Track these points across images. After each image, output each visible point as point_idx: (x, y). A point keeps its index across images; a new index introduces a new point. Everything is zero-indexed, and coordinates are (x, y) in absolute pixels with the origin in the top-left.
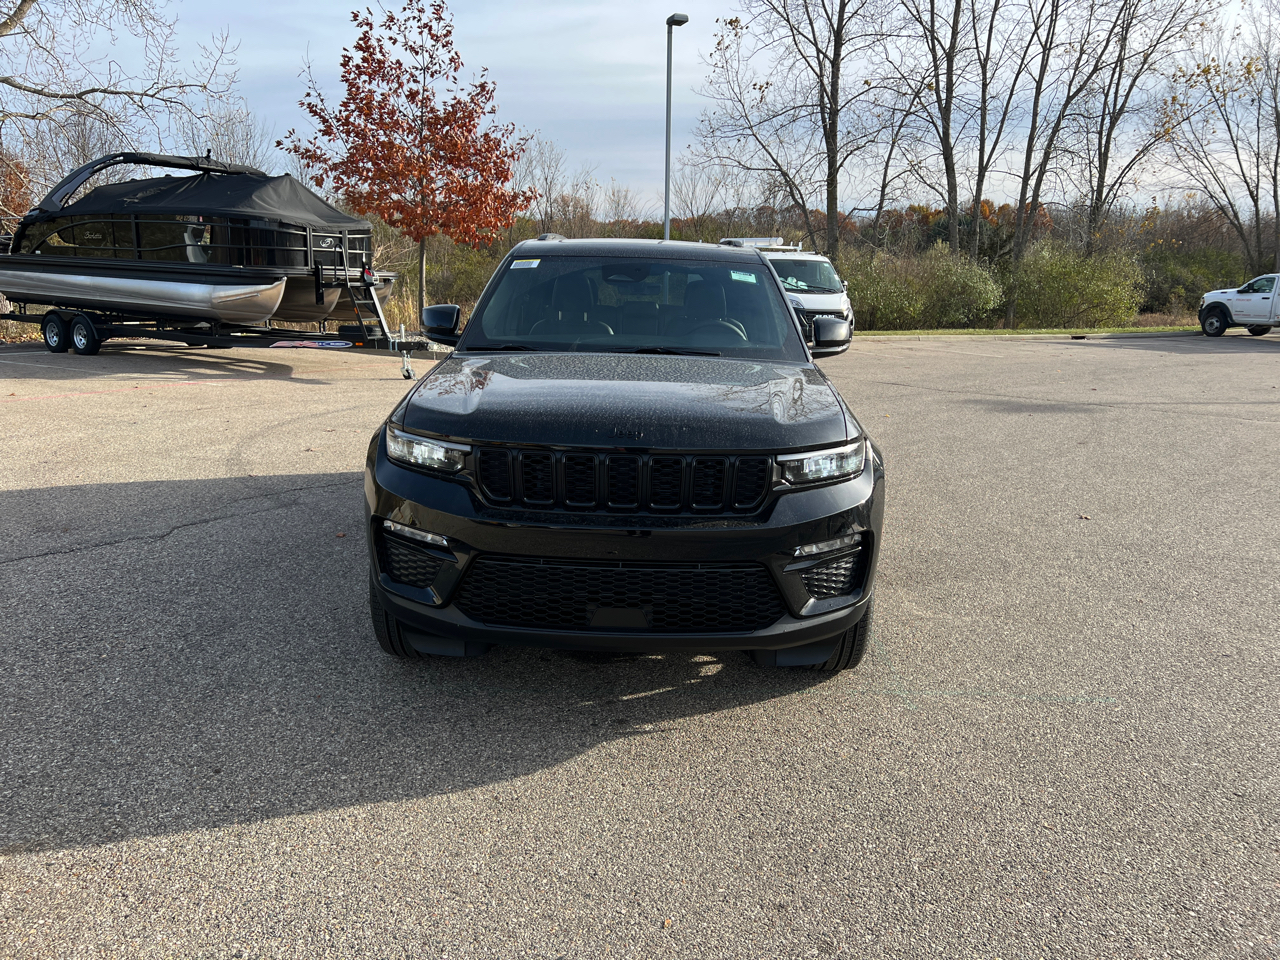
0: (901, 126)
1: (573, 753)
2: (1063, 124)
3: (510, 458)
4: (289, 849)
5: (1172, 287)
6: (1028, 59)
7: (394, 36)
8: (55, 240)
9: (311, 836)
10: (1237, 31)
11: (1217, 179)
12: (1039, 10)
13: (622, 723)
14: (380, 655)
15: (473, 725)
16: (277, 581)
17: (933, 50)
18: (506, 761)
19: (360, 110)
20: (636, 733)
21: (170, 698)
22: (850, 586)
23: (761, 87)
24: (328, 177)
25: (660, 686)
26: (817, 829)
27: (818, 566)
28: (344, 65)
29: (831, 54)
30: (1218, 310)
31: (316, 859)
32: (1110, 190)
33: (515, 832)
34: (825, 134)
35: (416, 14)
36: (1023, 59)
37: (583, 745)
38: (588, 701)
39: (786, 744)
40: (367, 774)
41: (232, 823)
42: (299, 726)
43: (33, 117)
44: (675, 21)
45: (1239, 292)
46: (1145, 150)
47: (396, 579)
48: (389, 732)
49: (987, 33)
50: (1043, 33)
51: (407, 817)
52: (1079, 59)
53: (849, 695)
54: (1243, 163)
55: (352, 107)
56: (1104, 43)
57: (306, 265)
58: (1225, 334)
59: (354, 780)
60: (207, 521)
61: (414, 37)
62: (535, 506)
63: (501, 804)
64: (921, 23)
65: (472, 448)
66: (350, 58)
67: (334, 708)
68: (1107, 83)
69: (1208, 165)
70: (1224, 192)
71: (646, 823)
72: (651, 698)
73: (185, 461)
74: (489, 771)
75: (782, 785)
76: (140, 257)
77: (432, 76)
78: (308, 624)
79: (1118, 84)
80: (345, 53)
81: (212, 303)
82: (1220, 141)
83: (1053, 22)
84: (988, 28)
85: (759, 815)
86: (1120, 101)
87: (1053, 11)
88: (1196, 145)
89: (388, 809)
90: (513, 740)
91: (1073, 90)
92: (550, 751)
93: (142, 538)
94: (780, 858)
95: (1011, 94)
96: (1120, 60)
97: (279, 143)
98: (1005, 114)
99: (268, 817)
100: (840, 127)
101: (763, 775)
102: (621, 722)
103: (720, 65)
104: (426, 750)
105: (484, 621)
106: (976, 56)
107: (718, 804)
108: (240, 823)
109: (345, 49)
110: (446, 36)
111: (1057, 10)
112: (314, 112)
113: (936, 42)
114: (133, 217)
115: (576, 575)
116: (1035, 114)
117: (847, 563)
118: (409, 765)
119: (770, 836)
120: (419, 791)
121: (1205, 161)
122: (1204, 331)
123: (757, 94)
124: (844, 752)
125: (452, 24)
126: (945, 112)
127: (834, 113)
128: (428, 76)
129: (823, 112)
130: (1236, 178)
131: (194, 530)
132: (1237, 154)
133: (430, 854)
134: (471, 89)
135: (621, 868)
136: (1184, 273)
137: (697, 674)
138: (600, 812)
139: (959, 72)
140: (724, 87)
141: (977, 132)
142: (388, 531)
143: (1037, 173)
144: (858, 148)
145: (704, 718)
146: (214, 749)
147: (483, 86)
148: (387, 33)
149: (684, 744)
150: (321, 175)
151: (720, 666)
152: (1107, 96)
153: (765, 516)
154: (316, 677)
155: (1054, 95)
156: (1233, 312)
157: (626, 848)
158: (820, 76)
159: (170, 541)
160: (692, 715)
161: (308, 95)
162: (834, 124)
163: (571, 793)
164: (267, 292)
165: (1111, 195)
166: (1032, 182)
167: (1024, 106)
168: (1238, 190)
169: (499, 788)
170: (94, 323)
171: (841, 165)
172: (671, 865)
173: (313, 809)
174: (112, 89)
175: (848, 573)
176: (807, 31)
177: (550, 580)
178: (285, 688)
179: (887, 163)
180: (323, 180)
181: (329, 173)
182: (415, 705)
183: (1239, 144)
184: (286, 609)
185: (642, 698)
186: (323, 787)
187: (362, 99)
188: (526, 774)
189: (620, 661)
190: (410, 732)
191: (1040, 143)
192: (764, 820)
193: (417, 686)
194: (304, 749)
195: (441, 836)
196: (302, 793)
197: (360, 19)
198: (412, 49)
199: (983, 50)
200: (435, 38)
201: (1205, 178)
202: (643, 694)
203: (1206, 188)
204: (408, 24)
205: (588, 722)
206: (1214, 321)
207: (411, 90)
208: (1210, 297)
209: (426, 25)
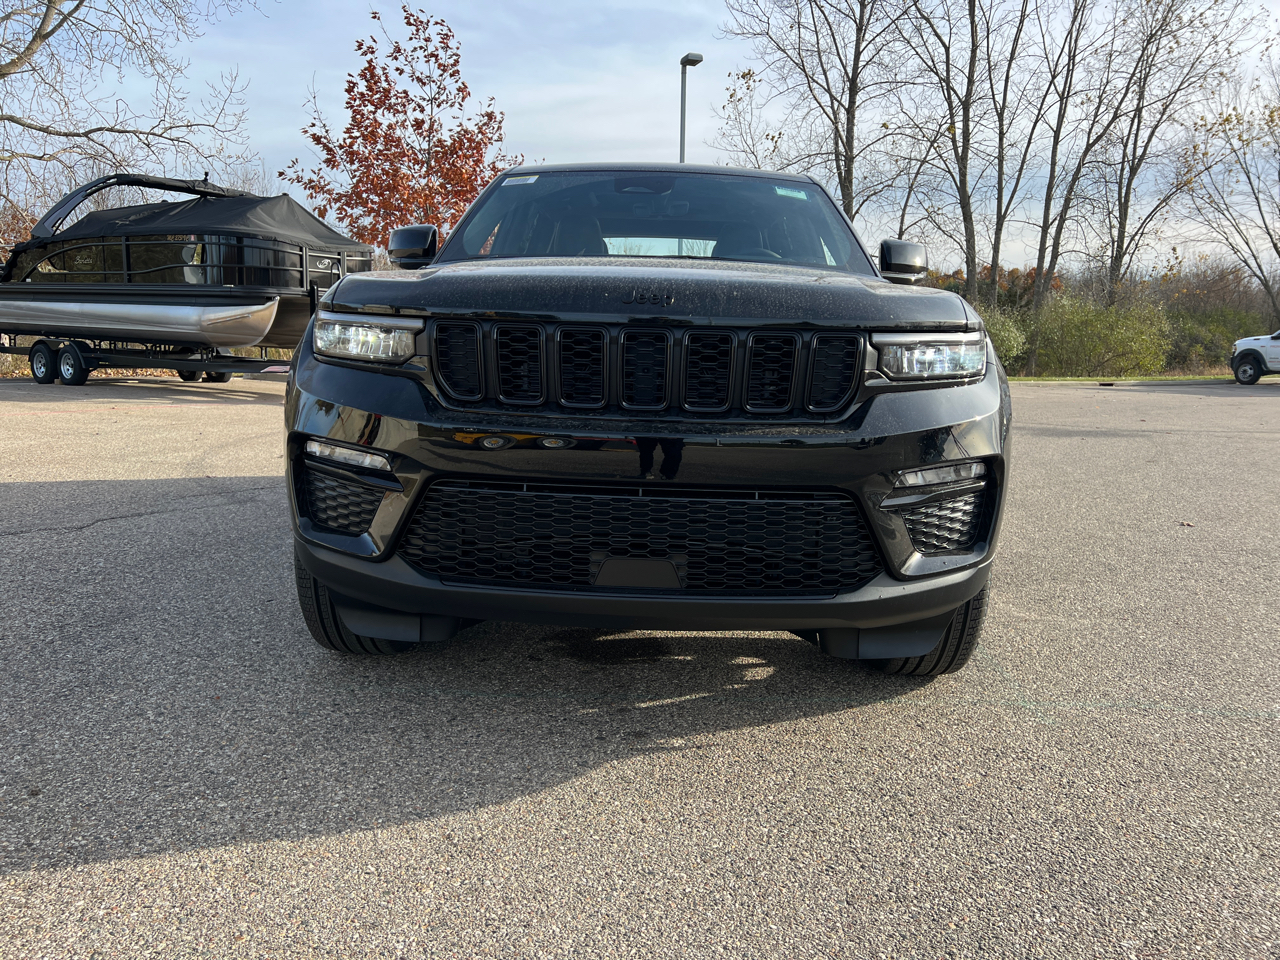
0: (918, 173)
1: (569, 774)
2: (1083, 171)
3: (480, 335)
4: (102, 913)
5: (1190, 345)
6: (1045, 107)
7: (402, 67)
8: (45, 268)
9: (144, 893)
10: (1256, 83)
11: (1240, 232)
12: (1056, 59)
13: (639, 737)
14: (314, 650)
15: (428, 737)
16: (205, 572)
17: (949, 100)
18: (470, 784)
19: (365, 137)
20: (660, 749)
21: (9, 697)
22: (970, 539)
23: (773, 137)
24: (331, 207)
25: (691, 691)
26: (953, 892)
27: (926, 503)
28: (349, 91)
29: (846, 101)
30: (1251, 357)
31: (140, 930)
32: (1132, 239)
33: (473, 890)
34: (840, 182)
35: (423, 43)
36: (1040, 110)
37: (584, 764)
38: (592, 708)
39: (880, 767)
40: (259, 801)
41: (29, 869)
42: (179, 734)
43: (40, 158)
44: (690, 61)
45: (1273, 338)
46: (1166, 200)
47: (320, 526)
48: (305, 744)
49: (1003, 82)
50: (1060, 81)
51: (305, 864)
52: (1098, 108)
53: (955, 705)
54: (1265, 215)
55: (356, 134)
56: (1123, 91)
57: (302, 286)
58: (1259, 382)
59: (237, 808)
60: (140, 515)
61: (423, 68)
62: (517, 407)
63: (455, 845)
64: (937, 74)
65: (425, 323)
66: (355, 84)
67: (235, 712)
68: (1126, 133)
69: (1230, 218)
70: (1247, 243)
71: (681, 878)
72: (681, 706)
73: (139, 465)
74: (443, 799)
75: (885, 824)
76: (130, 281)
77: (439, 106)
78: (229, 616)
79: (1137, 135)
80: (350, 78)
81: (201, 326)
82: (1241, 193)
83: (1070, 72)
84: (1004, 78)
85: (857, 868)
86: (1139, 152)
87: (1069, 61)
88: (1216, 198)
89: (279, 851)
90: (482, 757)
91: (1093, 137)
92: (536, 772)
93: (55, 529)
94: (904, 937)
95: (1029, 143)
96: (1138, 110)
97: (281, 174)
98: (1023, 162)
99: (86, 862)
100: (855, 174)
101: (853, 810)
102: (638, 735)
103: (733, 117)
104: (354, 768)
105: (442, 579)
106: (992, 106)
107: (791, 850)
108: (38, 869)
109: (350, 75)
110: (454, 65)
111: (1074, 60)
112: (317, 139)
113: (952, 93)
114: (123, 238)
115: (576, 508)
116: (1054, 164)
117: (966, 504)
118: (325, 788)
119: (880, 901)
120: (333, 825)
121: (1226, 213)
122: (1238, 379)
123: (770, 145)
124: (968, 778)
125: (458, 52)
126: (962, 160)
127: (850, 160)
128: (435, 106)
129: (837, 160)
130: (1258, 231)
131: (121, 522)
132: (1259, 206)
133: (329, 925)
134: (477, 119)
135: (644, 951)
136: (1203, 332)
137: (741, 679)
138: (608, 860)
139: (977, 119)
140: (737, 139)
141: (995, 182)
142: (311, 456)
143: (1057, 222)
144: (875, 193)
145: (756, 732)
146: (42, 763)
147: (490, 116)
148: (393, 64)
149: (731, 765)
150: (324, 206)
151: (771, 670)
152: (1125, 146)
153: (856, 421)
154: (221, 675)
155: (1073, 145)
156: (1267, 359)
157: (651, 917)
158: (835, 122)
159: (87, 532)
160: (738, 727)
161: (314, 125)
162: (849, 171)
163: (565, 832)
164: (259, 313)
165: (1133, 245)
166: (1052, 230)
167: (1042, 154)
168: (1261, 242)
169: (456, 823)
170: (81, 352)
171: (857, 212)
172: (725, 948)
173: (161, 850)
174: (117, 127)
175: (966, 518)
176: (821, 79)
177: (537, 515)
178: (174, 688)
179: (904, 210)
180: (326, 210)
181: (333, 204)
182: (349, 710)
183: (1261, 196)
184: (206, 600)
185: (667, 706)
186: (187, 818)
187: (366, 128)
188: (496, 803)
189: (636, 662)
190: (335, 745)
191: (1059, 193)
192: (866, 875)
193: (357, 688)
194: (175, 766)
195: (353, 895)
196: (151, 827)
197: (365, 48)
198: (419, 80)
199: (999, 98)
200: (443, 68)
201: (1226, 230)
202: (669, 701)
203: (1227, 239)
204: (416, 54)
205: (591, 734)
206: (1247, 368)
207: (416, 120)
208: (1242, 344)
209: (432, 55)
